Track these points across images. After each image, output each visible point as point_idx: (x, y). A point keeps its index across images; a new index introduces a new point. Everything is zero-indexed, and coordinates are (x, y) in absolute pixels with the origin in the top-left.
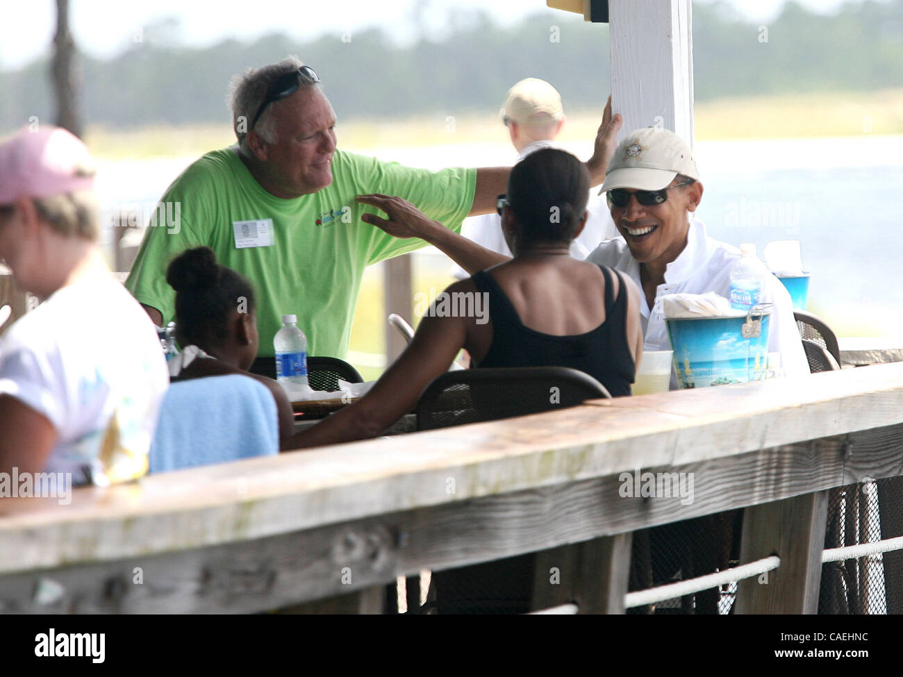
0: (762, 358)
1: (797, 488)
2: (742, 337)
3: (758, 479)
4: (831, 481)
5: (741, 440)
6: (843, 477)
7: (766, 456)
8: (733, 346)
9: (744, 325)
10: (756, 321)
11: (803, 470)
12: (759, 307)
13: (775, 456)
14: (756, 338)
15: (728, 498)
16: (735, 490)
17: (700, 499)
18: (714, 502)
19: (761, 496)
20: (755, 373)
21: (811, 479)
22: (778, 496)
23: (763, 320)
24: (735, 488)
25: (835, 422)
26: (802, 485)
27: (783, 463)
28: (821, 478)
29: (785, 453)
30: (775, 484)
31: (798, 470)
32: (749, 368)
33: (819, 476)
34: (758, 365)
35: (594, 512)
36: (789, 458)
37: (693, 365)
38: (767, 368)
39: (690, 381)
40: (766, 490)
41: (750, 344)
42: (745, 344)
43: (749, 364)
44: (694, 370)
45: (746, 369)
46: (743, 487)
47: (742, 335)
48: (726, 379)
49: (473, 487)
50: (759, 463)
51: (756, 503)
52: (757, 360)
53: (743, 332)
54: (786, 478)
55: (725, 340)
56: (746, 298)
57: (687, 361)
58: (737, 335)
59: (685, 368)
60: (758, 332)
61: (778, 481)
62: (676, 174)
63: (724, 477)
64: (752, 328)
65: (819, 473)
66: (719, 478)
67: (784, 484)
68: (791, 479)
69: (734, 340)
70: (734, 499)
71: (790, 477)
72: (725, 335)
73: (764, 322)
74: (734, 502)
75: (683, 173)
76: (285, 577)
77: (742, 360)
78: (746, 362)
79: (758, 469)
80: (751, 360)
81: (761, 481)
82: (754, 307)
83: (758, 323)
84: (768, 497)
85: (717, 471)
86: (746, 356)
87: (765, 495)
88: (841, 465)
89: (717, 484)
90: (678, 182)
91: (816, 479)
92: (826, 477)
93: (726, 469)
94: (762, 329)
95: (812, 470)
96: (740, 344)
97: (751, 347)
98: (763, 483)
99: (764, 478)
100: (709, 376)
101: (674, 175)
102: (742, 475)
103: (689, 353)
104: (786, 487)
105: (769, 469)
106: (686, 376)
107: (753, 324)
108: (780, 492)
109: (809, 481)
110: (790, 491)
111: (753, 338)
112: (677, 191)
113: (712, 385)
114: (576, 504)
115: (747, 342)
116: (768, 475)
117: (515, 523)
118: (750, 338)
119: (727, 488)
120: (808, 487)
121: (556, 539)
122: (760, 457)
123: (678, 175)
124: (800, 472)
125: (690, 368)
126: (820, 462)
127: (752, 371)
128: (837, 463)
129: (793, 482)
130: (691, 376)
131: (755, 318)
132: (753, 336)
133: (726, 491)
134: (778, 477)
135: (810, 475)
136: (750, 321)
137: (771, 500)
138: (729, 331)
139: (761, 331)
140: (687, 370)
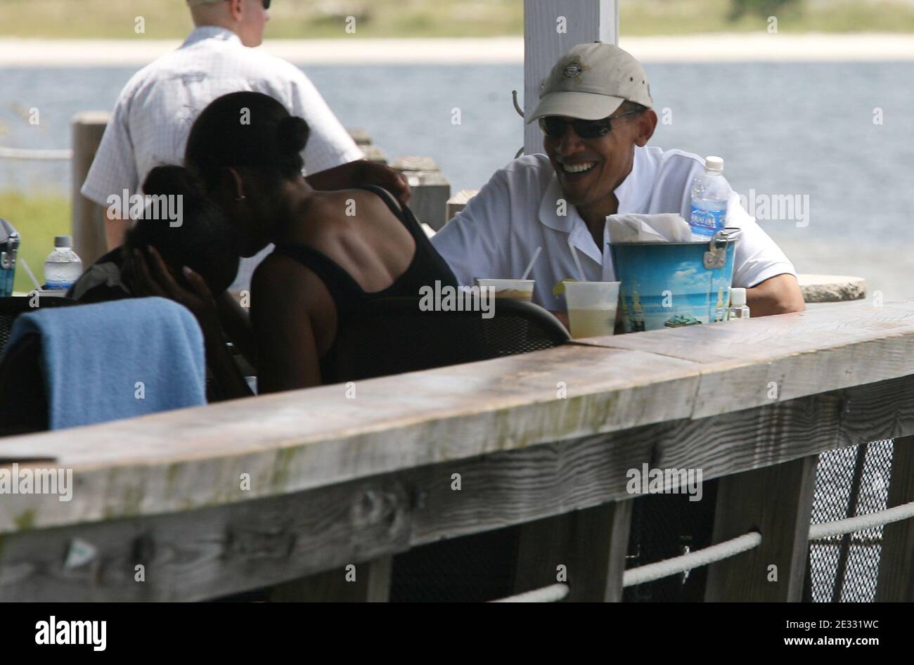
0: (725, 293)
1: (794, 451)
2: (704, 268)
3: (759, 439)
4: (826, 443)
5: (759, 391)
6: (839, 439)
7: (768, 412)
8: (692, 278)
9: (707, 253)
10: (721, 249)
11: (801, 429)
12: (724, 232)
13: (776, 411)
14: (719, 268)
15: (730, 460)
16: (737, 451)
17: (703, 461)
18: (717, 465)
19: (761, 458)
20: (717, 311)
21: (808, 440)
22: (778, 460)
23: (728, 248)
24: (737, 449)
25: (847, 372)
26: (800, 447)
27: (784, 420)
28: (817, 439)
29: (786, 408)
30: (775, 445)
31: (797, 429)
32: (711, 305)
33: (815, 437)
34: (720, 302)
35: (604, 472)
36: (789, 415)
37: (644, 299)
38: (730, 305)
39: (639, 318)
40: (765, 452)
41: (712, 276)
42: (706, 276)
43: (710, 300)
44: (644, 306)
45: (705, 307)
46: (744, 448)
47: (704, 265)
48: (682, 318)
49: (502, 440)
50: (761, 419)
51: (755, 467)
52: (720, 296)
53: (705, 262)
54: (785, 438)
55: (683, 270)
56: (710, 221)
57: (636, 294)
58: (698, 264)
59: (633, 303)
60: (722, 262)
61: (778, 442)
62: (622, 100)
63: (727, 435)
64: (715, 257)
65: (817, 432)
66: (723, 436)
67: (783, 446)
68: (790, 439)
69: (694, 270)
70: (734, 462)
71: (789, 437)
72: (684, 264)
73: (729, 250)
74: (736, 464)
75: (632, 99)
76: (305, 541)
77: (703, 295)
78: (708, 297)
79: (760, 426)
80: (713, 295)
81: (762, 441)
82: (719, 233)
83: (724, 251)
84: (767, 461)
85: (722, 428)
86: (708, 291)
87: (764, 458)
88: (836, 424)
89: (722, 443)
90: (625, 110)
91: (813, 440)
92: (822, 438)
93: (730, 426)
94: (727, 258)
95: (810, 429)
96: (701, 276)
97: (714, 279)
98: (764, 444)
99: (764, 437)
100: (662, 314)
101: (619, 102)
102: (744, 432)
103: (639, 285)
104: (784, 449)
105: (769, 426)
106: (634, 313)
107: (717, 253)
108: (779, 455)
109: (807, 443)
110: (788, 454)
111: (716, 269)
112: (624, 120)
113: (667, 325)
114: (586, 462)
115: (709, 273)
116: (769, 434)
117: (527, 484)
118: (712, 269)
119: (728, 449)
120: (804, 449)
121: (565, 504)
122: (762, 412)
123: (626, 102)
124: (799, 432)
125: (640, 303)
126: (819, 420)
127: (713, 310)
128: (835, 422)
129: (791, 444)
130: (640, 313)
131: (720, 245)
132: (717, 266)
133: (728, 452)
134: (779, 437)
135: (807, 436)
136: (714, 249)
137: (770, 464)
138: (687, 260)
139: (725, 261)
140: (637, 305)
